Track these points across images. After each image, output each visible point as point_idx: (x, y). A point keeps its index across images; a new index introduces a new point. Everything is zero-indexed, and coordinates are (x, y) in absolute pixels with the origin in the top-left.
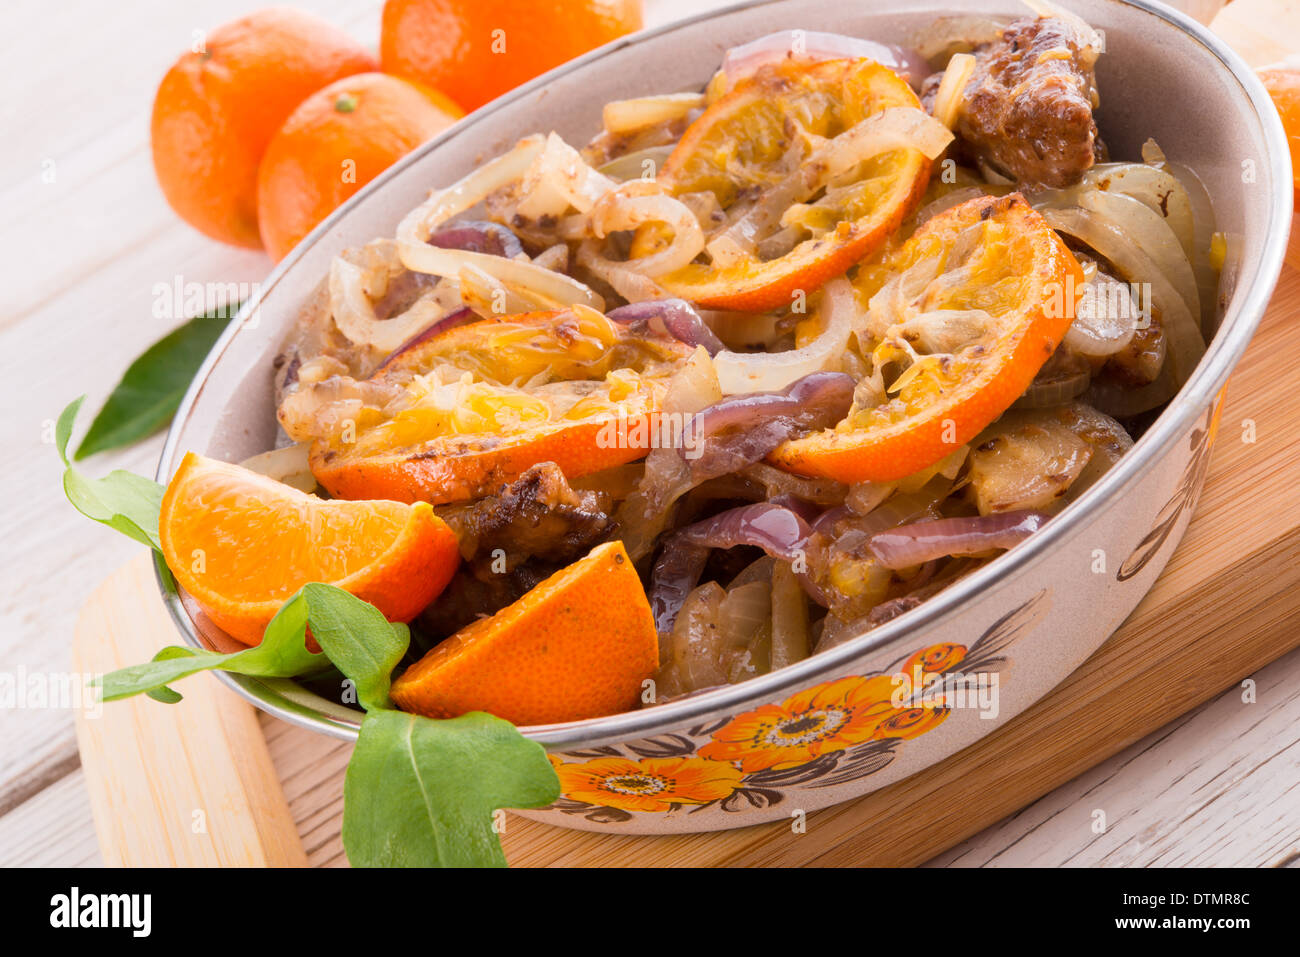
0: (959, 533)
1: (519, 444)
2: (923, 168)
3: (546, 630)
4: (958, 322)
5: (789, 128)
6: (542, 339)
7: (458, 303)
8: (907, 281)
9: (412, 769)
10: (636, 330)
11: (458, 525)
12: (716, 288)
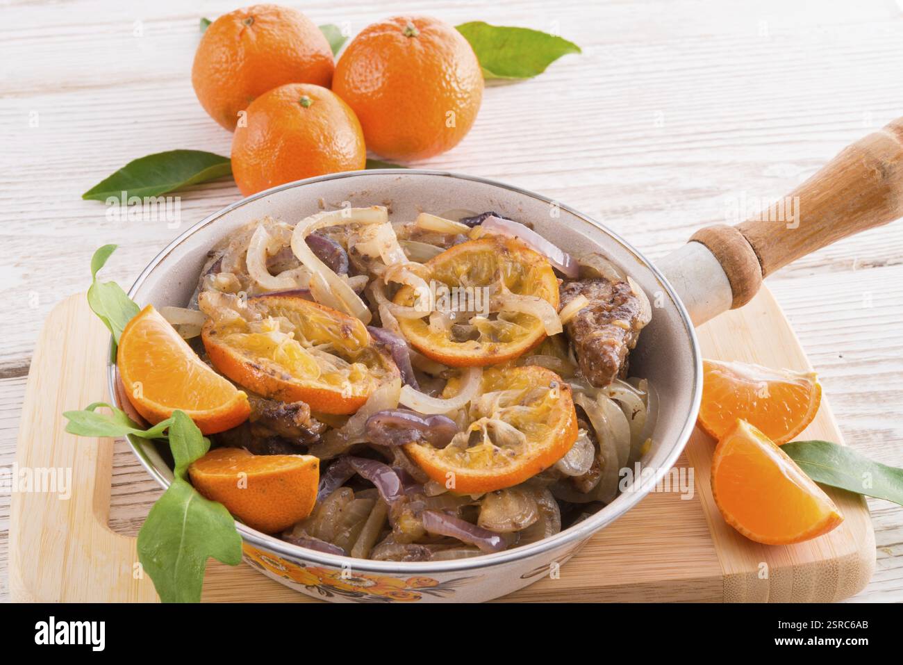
0: (463, 529)
1: (298, 385)
2: (543, 336)
3: (268, 484)
4: (512, 432)
5: (497, 275)
6: (334, 327)
7: (305, 286)
8: (504, 395)
9: (183, 519)
10: (378, 346)
11: (254, 406)
12: (423, 342)
